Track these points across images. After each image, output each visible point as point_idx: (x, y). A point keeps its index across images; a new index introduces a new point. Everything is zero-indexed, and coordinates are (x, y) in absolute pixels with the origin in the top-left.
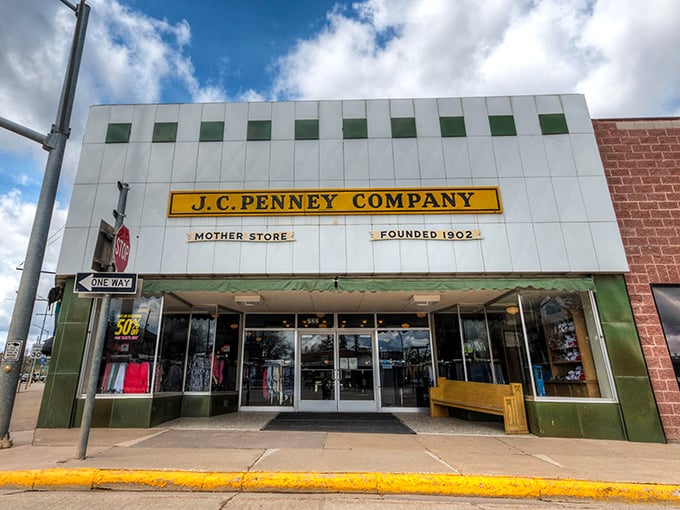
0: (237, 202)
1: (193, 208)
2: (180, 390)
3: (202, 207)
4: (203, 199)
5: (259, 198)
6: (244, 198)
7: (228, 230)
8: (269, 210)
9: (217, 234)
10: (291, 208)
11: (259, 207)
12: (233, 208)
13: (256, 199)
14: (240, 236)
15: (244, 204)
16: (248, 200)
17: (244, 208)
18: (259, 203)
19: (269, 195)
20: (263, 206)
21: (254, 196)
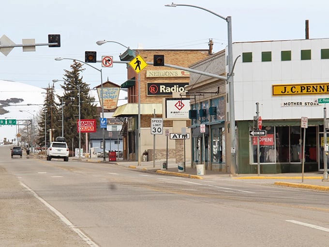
0: (298, 89)
1: (282, 92)
2: (289, 162)
3: (285, 91)
4: (285, 88)
5: (307, 87)
6: (301, 87)
7: (296, 101)
8: (311, 92)
9: (292, 103)
10: (320, 91)
11: (307, 91)
12: (298, 92)
13: (306, 88)
14: (301, 103)
15: (302, 90)
16: (303, 88)
17: (302, 92)
18: (307, 89)
19: (311, 86)
20: (309, 91)
21: (305, 86)
